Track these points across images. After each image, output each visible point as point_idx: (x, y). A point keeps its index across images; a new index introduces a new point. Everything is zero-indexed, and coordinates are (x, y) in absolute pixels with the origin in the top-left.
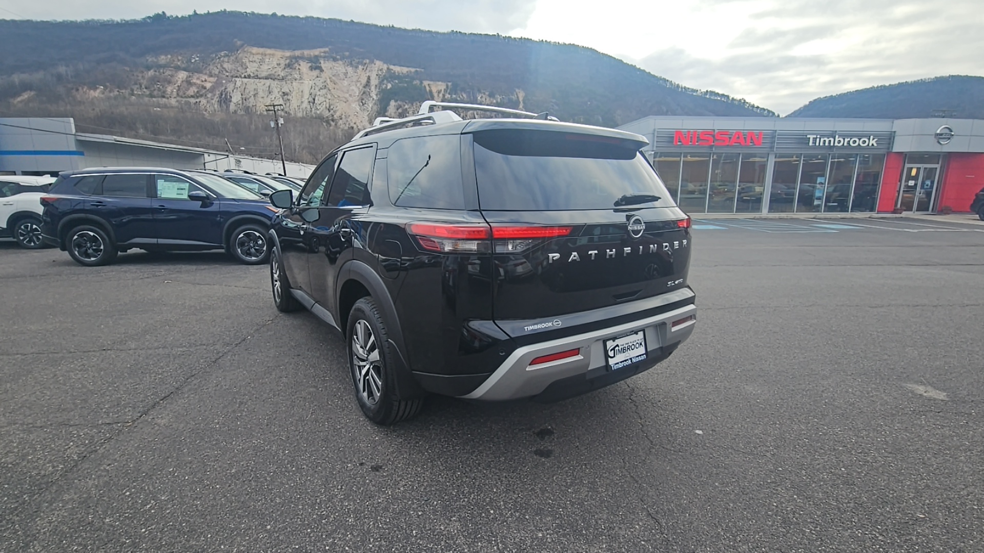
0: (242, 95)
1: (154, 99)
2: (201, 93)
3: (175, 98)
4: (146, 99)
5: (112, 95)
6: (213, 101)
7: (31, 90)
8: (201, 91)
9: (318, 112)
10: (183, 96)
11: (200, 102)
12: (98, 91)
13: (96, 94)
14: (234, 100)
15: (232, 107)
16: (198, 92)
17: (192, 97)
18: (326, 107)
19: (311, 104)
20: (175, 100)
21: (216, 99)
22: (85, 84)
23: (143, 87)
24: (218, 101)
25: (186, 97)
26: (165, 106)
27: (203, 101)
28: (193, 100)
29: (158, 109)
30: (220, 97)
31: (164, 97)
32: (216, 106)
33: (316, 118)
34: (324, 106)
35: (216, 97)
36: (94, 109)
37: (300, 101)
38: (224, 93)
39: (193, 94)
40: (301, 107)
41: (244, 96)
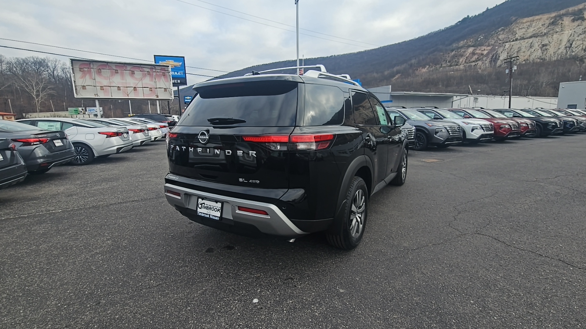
0: (508, 54)
1: (451, 67)
2: (480, 58)
3: (463, 64)
4: (447, 68)
5: (431, 69)
6: (486, 62)
7: (399, 73)
8: (480, 57)
9: (573, 54)
10: (468, 62)
11: (478, 64)
12: (426, 68)
13: (424, 70)
14: (501, 58)
15: (499, 63)
16: (478, 58)
17: (474, 61)
18: (582, 49)
19: (568, 49)
20: (463, 65)
21: (488, 60)
22: (421, 66)
23: (448, 62)
24: (490, 61)
25: (470, 63)
26: (457, 70)
27: (480, 63)
28: (473, 64)
29: (452, 73)
30: (492, 58)
31: (457, 65)
32: (487, 65)
33: (570, 59)
34: (581, 48)
35: (489, 58)
36: (422, 78)
37: (557, 48)
38: (495, 55)
39: (474, 60)
40: (557, 53)
41: (509, 54)
